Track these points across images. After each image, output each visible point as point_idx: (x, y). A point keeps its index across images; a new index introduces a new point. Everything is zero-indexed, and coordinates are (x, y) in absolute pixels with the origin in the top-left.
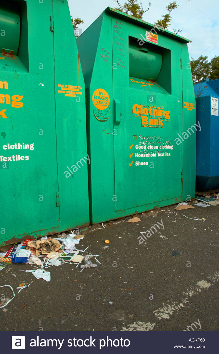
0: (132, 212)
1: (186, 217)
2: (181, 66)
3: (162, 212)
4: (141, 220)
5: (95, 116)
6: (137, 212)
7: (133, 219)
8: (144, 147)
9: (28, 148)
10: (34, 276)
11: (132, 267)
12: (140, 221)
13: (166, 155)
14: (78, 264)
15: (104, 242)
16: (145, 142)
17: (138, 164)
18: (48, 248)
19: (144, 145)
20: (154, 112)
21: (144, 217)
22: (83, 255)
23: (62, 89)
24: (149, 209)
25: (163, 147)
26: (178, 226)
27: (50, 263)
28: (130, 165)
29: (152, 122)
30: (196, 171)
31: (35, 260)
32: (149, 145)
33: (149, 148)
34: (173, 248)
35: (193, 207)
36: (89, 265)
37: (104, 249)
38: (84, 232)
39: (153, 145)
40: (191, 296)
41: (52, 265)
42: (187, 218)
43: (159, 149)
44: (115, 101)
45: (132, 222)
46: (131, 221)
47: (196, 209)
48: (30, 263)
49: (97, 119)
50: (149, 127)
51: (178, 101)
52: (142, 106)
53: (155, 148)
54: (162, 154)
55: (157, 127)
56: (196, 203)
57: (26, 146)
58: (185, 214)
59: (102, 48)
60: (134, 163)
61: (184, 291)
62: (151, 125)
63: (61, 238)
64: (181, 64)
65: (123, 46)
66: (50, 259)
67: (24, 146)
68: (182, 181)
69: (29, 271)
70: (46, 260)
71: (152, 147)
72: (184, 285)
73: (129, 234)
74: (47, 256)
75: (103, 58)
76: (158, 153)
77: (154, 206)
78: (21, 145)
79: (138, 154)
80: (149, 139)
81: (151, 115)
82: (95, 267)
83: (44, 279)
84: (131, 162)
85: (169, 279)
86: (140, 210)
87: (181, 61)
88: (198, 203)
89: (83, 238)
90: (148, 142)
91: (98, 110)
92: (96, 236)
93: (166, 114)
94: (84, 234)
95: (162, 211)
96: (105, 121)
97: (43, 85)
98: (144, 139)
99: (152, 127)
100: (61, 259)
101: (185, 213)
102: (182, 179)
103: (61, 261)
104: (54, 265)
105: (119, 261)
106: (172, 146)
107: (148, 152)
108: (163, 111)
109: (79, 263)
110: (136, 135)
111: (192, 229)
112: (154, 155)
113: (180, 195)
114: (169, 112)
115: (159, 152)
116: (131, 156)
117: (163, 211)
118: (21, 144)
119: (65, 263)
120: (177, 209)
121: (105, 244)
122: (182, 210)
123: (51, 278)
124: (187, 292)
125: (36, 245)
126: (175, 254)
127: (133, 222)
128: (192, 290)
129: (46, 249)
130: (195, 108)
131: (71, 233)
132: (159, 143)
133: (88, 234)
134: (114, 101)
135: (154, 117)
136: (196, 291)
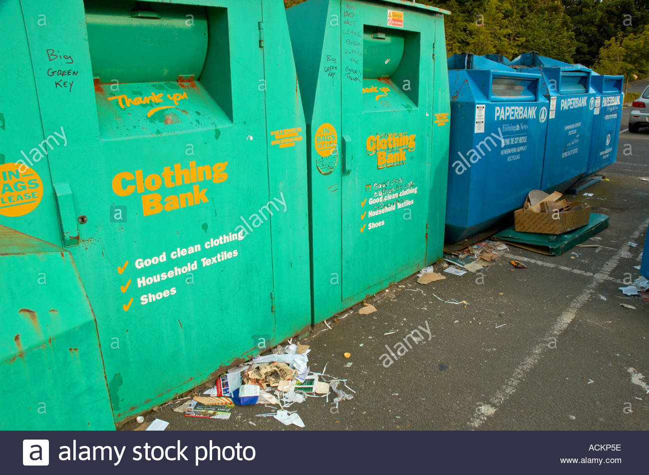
0: (363, 297)
1: (439, 299)
2: (433, 55)
3: (400, 289)
4: (376, 308)
5: (318, 169)
6: (369, 295)
7: (364, 308)
8: (380, 200)
9: (236, 238)
10: (280, 422)
11: (397, 394)
12: (376, 310)
13: (409, 203)
14: (327, 397)
15: (343, 356)
16: (382, 191)
17: (372, 226)
18: (275, 376)
19: (379, 197)
20: (394, 143)
21: (378, 302)
22: (326, 381)
23: (276, 138)
24: (384, 288)
25: (404, 193)
26: (432, 318)
27: (287, 398)
28: (362, 230)
29: (392, 158)
30: (446, 217)
31: (267, 398)
32: (387, 195)
33: (386, 200)
34: (437, 358)
35: (444, 278)
36: (344, 397)
37: (347, 367)
38: (306, 339)
39: (393, 193)
40: (477, 426)
41: (292, 402)
42: (440, 301)
43: (399, 197)
44: (345, 139)
45: (364, 313)
46: (362, 311)
47: (449, 281)
48: (262, 403)
49: (320, 172)
50: (388, 167)
51: (427, 115)
52: (379, 136)
53: (393, 198)
54: (403, 204)
55: (397, 165)
56: (446, 268)
57: (232, 237)
58: (436, 292)
59: (327, 56)
60: (367, 227)
61: (469, 421)
62: (390, 164)
63: (278, 354)
64: (434, 52)
65: (355, 45)
66: (285, 392)
67: (230, 236)
68: (427, 237)
69: (268, 415)
70: (281, 395)
71: (389, 197)
72: (466, 413)
73: (370, 337)
74: (279, 388)
75: (328, 72)
76: (398, 204)
77: (390, 283)
78: (227, 237)
79: (371, 211)
80: (386, 186)
81: (390, 148)
82: (352, 399)
83: (297, 425)
84: (362, 226)
85: (447, 406)
86: (372, 292)
87: (434, 47)
88: (448, 267)
89: (309, 351)
90: (385, 191)
91: (322, 158)
92: (325, 345)
93: (409, 140)
94: (306, 342)
95: (400, 287)
96: (331, 172)
97: (251, 138)
98: (380, 187)
99: (391, 166)
100: (300, 391)
101: (435, 290)
102: (427, 234)
103: (301, 393)
104: (296, 401)
105: (377, 385)
106: (416, 188)
107: (385, 206)
108: (407, 136)
109: (327, 395)
110: (369, 183)
111: (453, 322)
112: (393, 208)
113: (424, 259)
114: (414, 136)
115: (398, 202)
116: (363, 217)
117: (402, 288)
118: (227, 235)
119: (308, 397)
120: (421, 283)
121: (347, 360)
122: (428, 283)
123: (303, 421)
124: (472, 422)
125: (260, 375)
126: (442, 367)
127: (367, 313)
128: (477, 418)
129: (273, 378)
130: (448, 121)
131: (289, 344)
132: (399, 188)
133: (311, 341)
134: (343, 138)
135: (395, 150)
136: (481, 419)
